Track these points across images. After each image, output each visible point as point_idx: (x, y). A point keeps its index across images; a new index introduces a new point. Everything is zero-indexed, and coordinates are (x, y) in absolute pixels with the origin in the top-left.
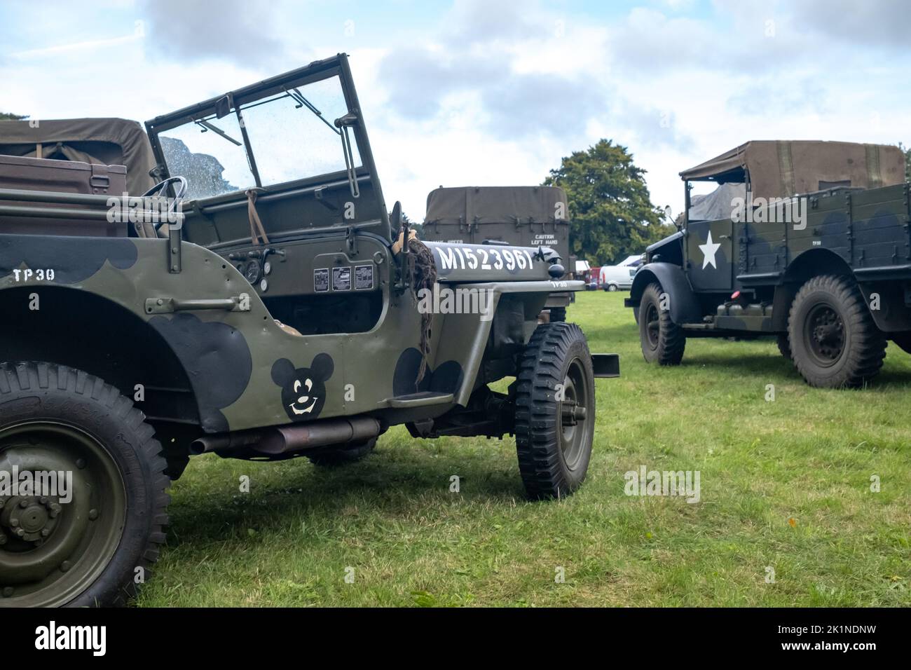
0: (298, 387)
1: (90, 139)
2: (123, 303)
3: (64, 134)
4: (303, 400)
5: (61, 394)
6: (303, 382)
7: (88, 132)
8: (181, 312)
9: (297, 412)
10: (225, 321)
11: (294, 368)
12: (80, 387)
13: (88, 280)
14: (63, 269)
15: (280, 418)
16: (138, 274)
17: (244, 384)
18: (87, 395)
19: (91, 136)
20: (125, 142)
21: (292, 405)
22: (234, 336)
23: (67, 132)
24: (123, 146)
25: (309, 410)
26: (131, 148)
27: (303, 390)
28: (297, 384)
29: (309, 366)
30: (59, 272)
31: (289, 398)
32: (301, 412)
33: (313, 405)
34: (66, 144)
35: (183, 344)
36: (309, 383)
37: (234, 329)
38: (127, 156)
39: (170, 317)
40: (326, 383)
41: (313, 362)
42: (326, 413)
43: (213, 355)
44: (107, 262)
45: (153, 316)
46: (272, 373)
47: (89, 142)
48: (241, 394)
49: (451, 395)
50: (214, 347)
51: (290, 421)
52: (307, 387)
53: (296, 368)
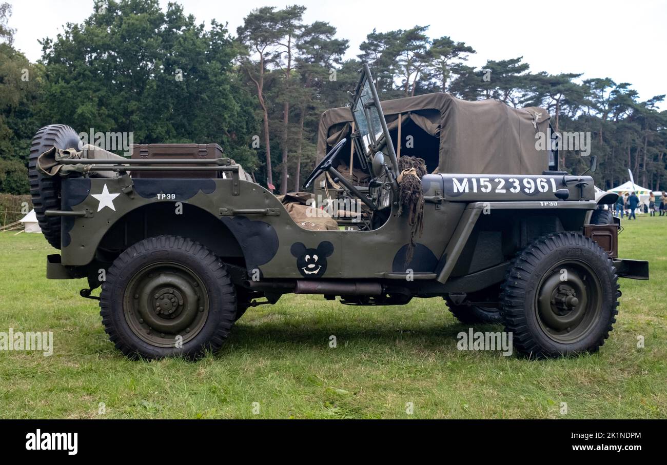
0: (308, 259)
1: (425, 108)
2: (208, 210)
3: (411, 107)
4: (311, 266)
5: (179, 251)
6: (311, 256)
7: (423, 104)
8: (239, 216)
9: (307, 272)
10: (263, 220)
11: (305, 247)
12: (188, 248)
13: (191, 199)
14: (179, 194)
15: (295, 274)
16: (215, 196)
17: (274, 254)
18: (191, 253)
19: (425, 106)
20: (442, 108)
21: (304, 268)
22: (269, 229)
23: (413, 105)
24: (441, 111)
25: (316, 272)
26: (446, 111)
27: (311, 261)
28: (308, 257)
29: (316, 247)
30: (178, 195)
31: (301, 264)
32: (310, 273)
33: (318, 270)
34: (412, 112)
35: (239, 230)
36: (316, 257)
37: (270, 225)
38: (443, 117)
39: (232, 217)
40: (328, 258)
41: (319, 246)
42: (327, 275)
43: (256, 238)
44: (200, 191)
45: (222, 217)
46: (291, 249)
47: (424, 110)
48: (270, 260)
49: (435, 275)
50: (257, 234)
51: (302, 277)
52: (315, 259)
53: (307, 248)
